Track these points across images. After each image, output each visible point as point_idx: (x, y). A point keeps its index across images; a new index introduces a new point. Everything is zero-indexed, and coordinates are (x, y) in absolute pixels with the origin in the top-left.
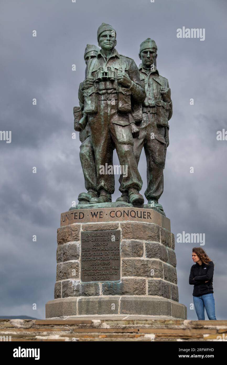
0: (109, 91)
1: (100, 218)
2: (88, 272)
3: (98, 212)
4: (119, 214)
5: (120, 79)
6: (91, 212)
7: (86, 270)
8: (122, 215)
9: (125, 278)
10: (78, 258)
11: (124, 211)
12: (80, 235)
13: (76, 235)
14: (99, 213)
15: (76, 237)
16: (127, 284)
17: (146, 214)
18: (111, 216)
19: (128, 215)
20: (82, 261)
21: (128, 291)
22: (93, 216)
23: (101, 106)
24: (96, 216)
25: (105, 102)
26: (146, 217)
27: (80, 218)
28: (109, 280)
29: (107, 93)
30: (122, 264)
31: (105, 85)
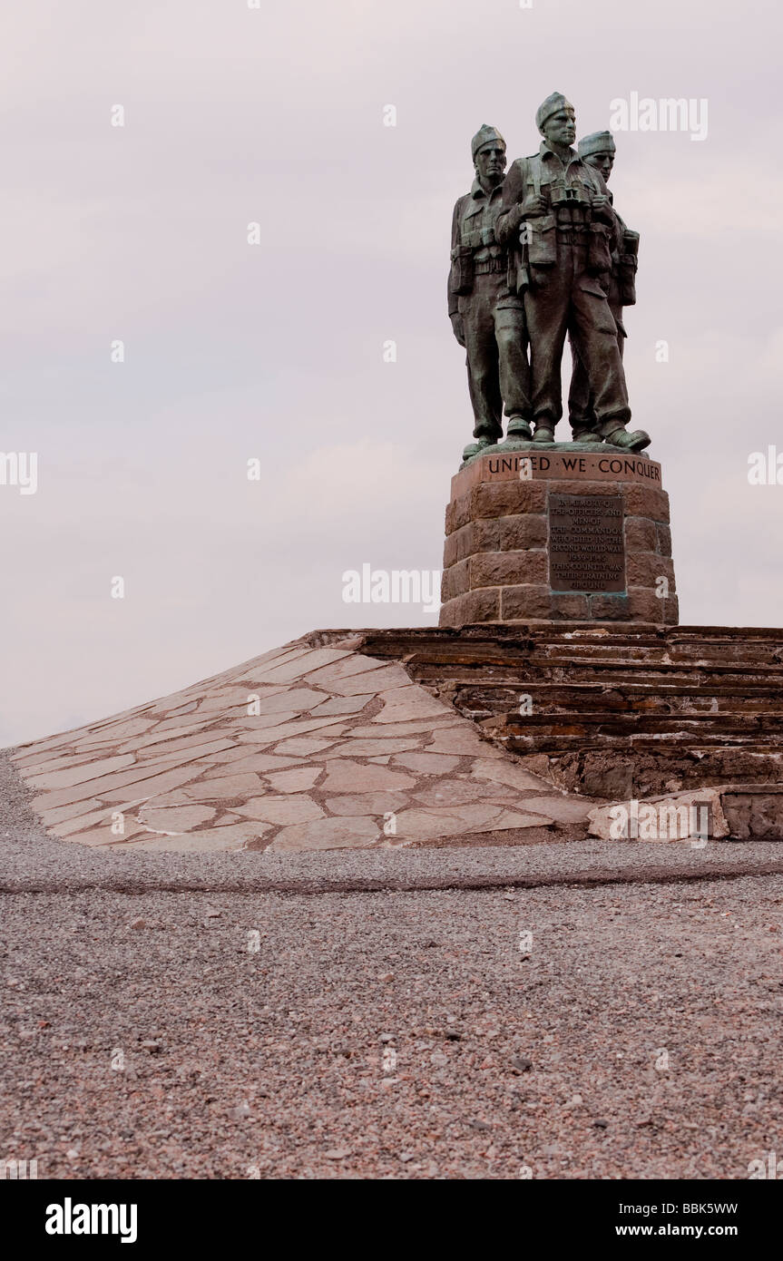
0: (577, 228)
1: (581, 470)
2: (564, 573)
3: (576, 460)
4: (616, 466)
5: (599, 207)
6: (564, 460)
7: (560, 569)
8: (623, 470)
9: (633, 588)
10: (543, 546)
11: (626, 462)
12: (546, 502)
13: (539, 501)
14: (578, 461)
15: (539, 504)
16: (639, 599)
17: (653, 470)
18: (601, 469)
19: (633, 470)
20: (552, 550)
21: (640, 612)
22: (567, 467)
23: (562, 254)
24: (573, 467)
25: (569, 247)
26: (654, 476)
27: (541, 469)
28: (604, 590)
29: (573, 231)
30: (628, 561)
31: (571, 214)
